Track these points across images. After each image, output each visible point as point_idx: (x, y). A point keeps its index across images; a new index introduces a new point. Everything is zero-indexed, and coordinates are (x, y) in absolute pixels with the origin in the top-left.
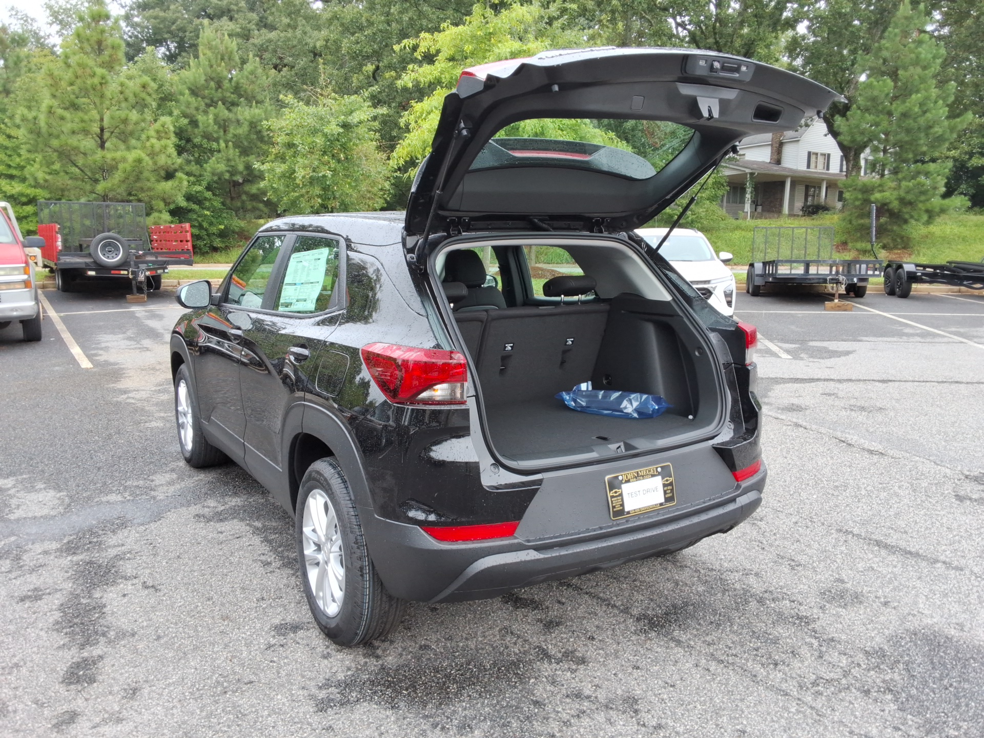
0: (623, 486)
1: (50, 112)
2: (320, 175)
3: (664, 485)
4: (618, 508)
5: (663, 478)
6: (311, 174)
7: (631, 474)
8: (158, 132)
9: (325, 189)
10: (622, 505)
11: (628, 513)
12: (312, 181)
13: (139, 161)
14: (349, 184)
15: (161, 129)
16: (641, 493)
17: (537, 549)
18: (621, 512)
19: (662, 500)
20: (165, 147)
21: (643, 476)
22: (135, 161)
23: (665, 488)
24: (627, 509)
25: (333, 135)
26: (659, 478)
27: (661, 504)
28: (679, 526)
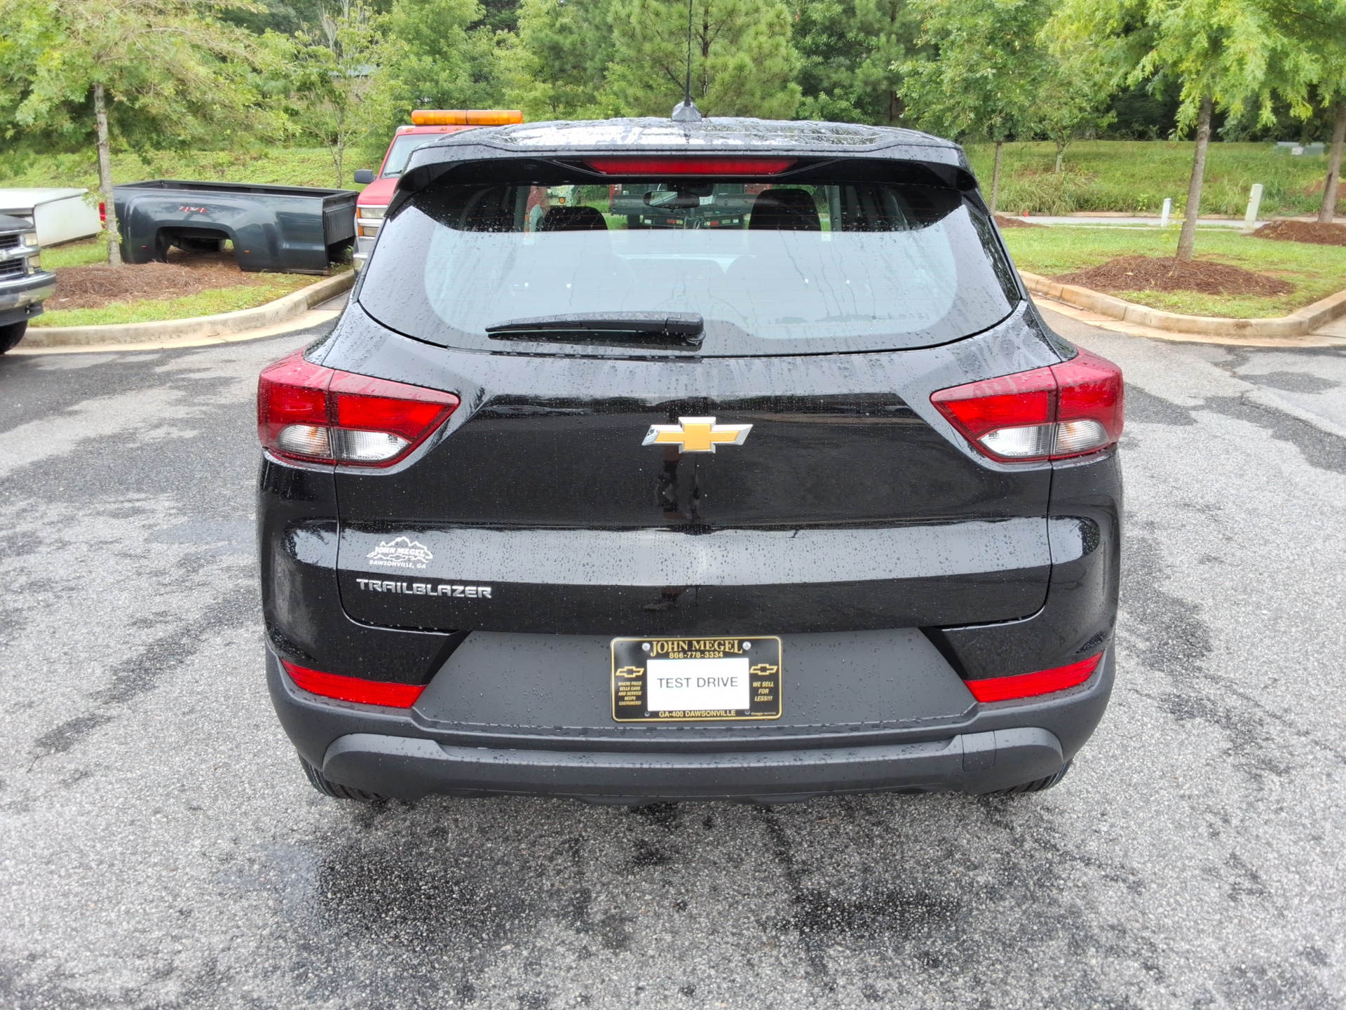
0: (650, 663)
1: (643, 6)
2: (978, 75)
3: (753, 677)
4: (630, 701)
5: (751, 665)
6: (965, 75)
7: (671, 643)
8: (771, 25)
9: (987, 97)
10: (643, 697)
11: (655, 714)
12: (968, 85)
13: (741, 68)
14: (1022, 87)
15: (776, 20)
16: (693, 682)
17: (443, 741)
18: (640, 710)
19: (745, 704)
20: (777, 47)
21: (702, 652)
22: (735, 69)
23: (756, 684)
24: (651, 707)
25: (1008, 11)
26: (745, 661)
27: (740, 713)
28: (761, 764)
